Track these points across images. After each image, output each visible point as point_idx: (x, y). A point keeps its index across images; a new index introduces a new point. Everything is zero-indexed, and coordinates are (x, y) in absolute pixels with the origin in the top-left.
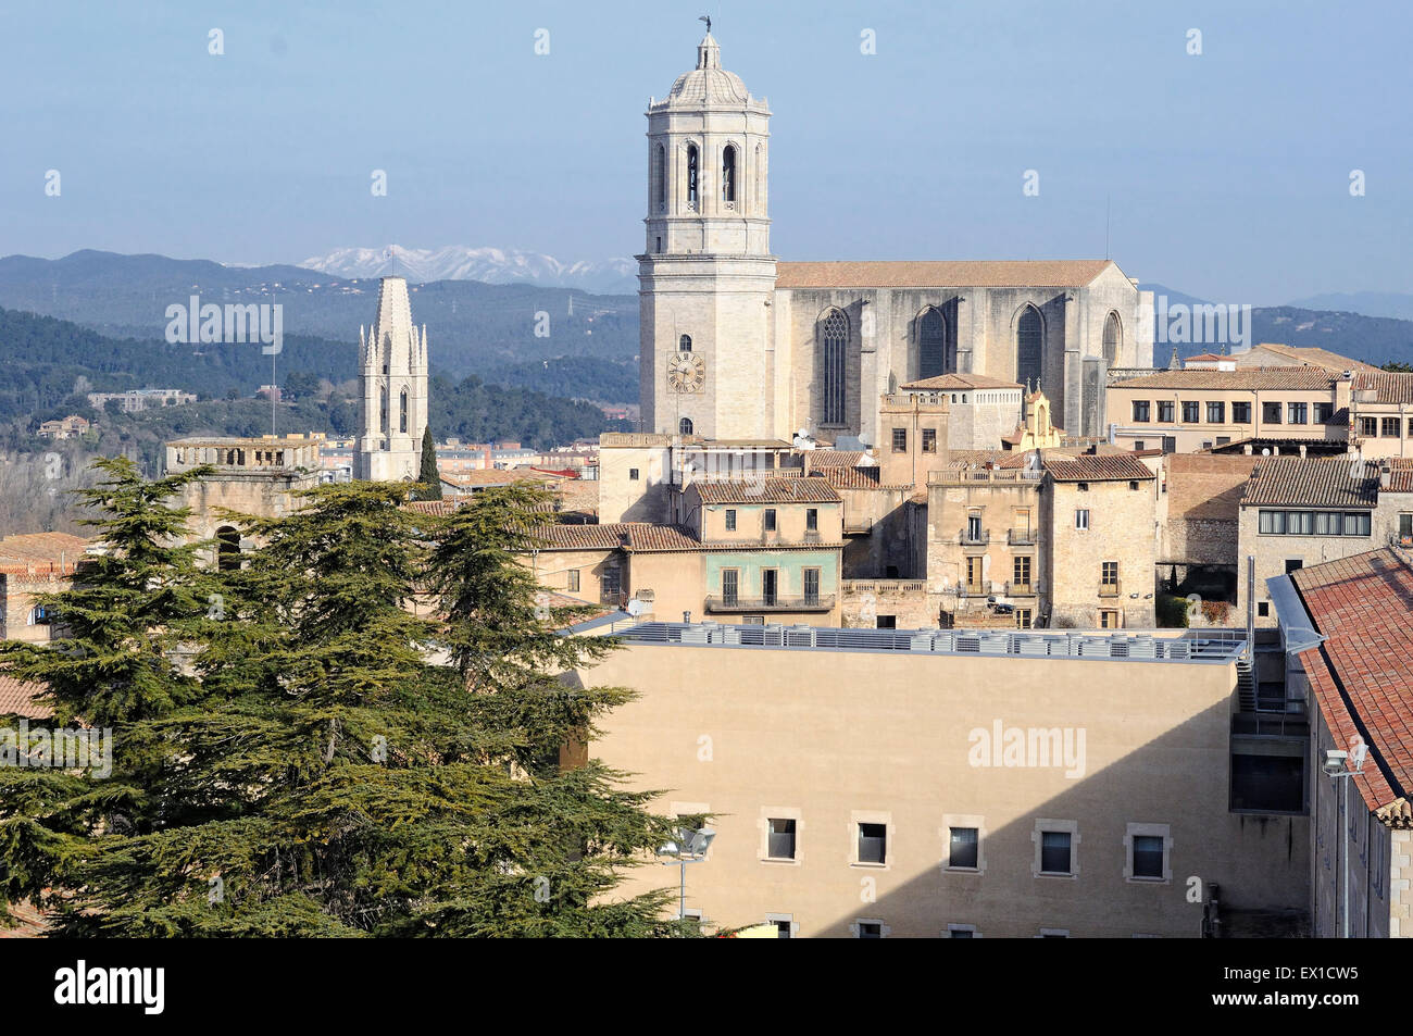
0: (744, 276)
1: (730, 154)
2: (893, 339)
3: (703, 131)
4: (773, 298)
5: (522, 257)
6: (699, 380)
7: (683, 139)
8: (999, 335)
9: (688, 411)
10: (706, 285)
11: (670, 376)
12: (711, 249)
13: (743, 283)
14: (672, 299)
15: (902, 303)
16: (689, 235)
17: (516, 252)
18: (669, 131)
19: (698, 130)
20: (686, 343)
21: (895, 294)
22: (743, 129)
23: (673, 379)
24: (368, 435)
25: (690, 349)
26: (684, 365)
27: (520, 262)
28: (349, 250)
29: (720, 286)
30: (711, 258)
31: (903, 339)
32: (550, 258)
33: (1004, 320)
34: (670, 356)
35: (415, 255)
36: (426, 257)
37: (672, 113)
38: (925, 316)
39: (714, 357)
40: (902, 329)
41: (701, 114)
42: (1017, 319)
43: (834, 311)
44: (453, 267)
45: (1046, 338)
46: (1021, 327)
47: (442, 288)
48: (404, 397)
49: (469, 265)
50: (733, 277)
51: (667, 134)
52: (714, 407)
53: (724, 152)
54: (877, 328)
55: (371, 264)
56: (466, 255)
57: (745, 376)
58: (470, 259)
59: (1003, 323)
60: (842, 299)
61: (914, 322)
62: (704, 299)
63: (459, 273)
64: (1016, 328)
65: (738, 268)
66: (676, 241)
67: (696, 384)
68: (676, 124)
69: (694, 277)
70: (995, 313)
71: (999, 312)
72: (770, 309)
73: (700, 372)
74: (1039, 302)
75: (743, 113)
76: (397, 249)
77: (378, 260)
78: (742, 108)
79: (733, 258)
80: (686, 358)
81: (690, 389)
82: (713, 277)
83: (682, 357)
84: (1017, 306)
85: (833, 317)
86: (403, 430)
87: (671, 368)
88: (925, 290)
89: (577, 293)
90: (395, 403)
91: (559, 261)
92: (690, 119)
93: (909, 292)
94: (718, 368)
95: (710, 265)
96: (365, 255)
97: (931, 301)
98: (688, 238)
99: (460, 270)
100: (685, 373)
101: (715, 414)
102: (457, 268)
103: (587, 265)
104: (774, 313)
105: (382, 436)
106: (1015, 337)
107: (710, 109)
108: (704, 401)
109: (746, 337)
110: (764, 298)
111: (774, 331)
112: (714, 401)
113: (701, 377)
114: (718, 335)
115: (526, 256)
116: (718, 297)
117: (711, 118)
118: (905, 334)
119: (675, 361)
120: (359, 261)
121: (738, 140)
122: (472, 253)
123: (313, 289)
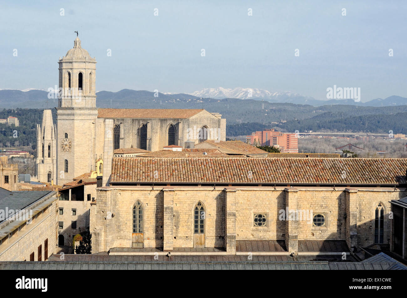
0: (84, 114)
1: (81, 75)
2: (132, 135)
3: (72, 68)
4: (95, 121)
5: (259, 91)
6: (70, 148)
7: (66, 70)
8: (162, 134)
9: (67, 157)
10: (72, 117)
11: (62, 146)
12: (74, 106)
13: (84, 117)
14: (62, 121)
15: (135, 123)
16: (68, 101)
17: (257, 89)
18: (62, 68)
19: (70, 68)
20: (66, 136)
21: (133, 120)
22: (84, 68)
23: (63, 147)
24: (38, 159)
25: (67, 137)
26: (66, 143)
27: (258, 92)
28: (207, 89)
29: (76, 118)
30: (73, 109)
31: (136, 134)
32: (267, 91)
33: (164, 129)
34: (62, 139)
35: (227, 90)
36: (230, 91)
37: (63, 62)
38: (142, 128)
39: (74, 140)
40: (135, 131)
41: (71, 62)
42: (168, 129)
43: (116, 125)
44: (238, 94)
45: (176, 135)
46: (169, 131)
47: (227, 101)
48: (49, 147)
49: (243, 93)
50: (80, 115)
51: (62, 69)
52: (74, 156)
53: (79, 75)
54: (124, 131)
55: (214, 93)
56: (242, 90)
57: (84, 146)
58: (243, 91)
59: (164, 130)
60: (118, 121)
61: (138, 129)
62: (71, 121)
63: (239, 96)
64: (167, 132)
65: (82, 112)
66: (64, 103)
67: (69, 149)
68: (64, 66)
69: (68, 115)
70: (161, 126)
71: (162, 126)
72: (94, 125)
73: (70, 145)
74: (174, 123)
75: (84, 62)
76: (221, 89)
77: (216, 92)
78: (85, 61)
79: (80, 109)
80: (66, 140)
81: (67, 150)
82: (73, 115)
83: (65, 140)
84: (168, 124)
85: (116, 127)
86: (49, 156)
87: (62, 143)
88: (141, 119)
89: (266, 102)
90: (46, 148)
91: (270, 92)
92: (68, 64)
93: (137, 119)
94: (75, 144)
95: (73, 111)
96: (212, 90)
97: (143, 123)
98: (67, 102)
99: (240, 95)
100: (66, 145)
101: (74, 158)
102: (239, 94)
103: (278, 93)
104: (95, 126)
105: (42, 158)
106: (167, 135)
107: (74, 61)
108: (71, 154)
109: (85, 134)
110: (93, 121)
111: (96, 132)
112: (74, 154)
113: (70, 146)
114: (75, 133)
115: (260, 90)
116: (75, 121)
117: (74, 64)
118: (136, 133)
119: (63, 141)
120: (210, 92)
121: (83, 71)
122: (244, 90)
123: (189, 101)
